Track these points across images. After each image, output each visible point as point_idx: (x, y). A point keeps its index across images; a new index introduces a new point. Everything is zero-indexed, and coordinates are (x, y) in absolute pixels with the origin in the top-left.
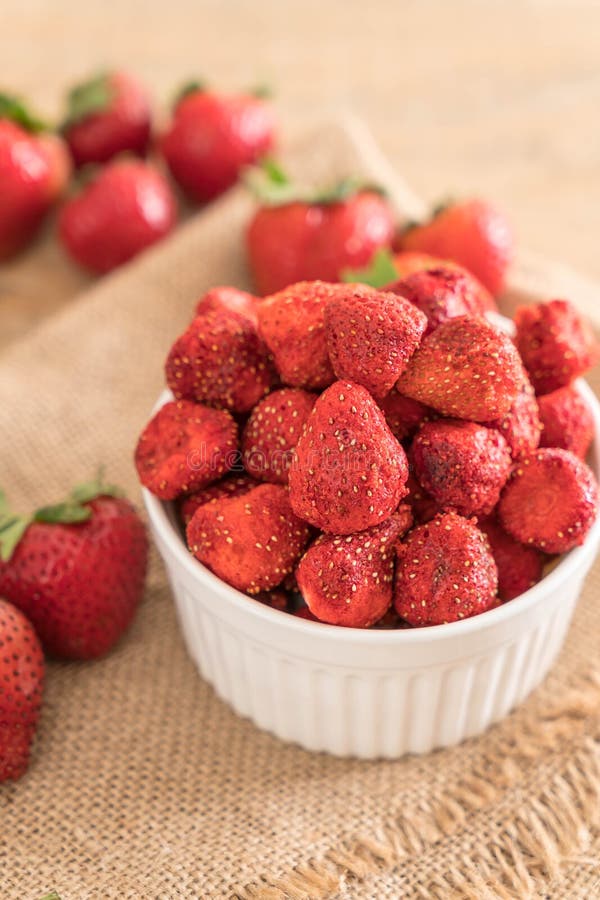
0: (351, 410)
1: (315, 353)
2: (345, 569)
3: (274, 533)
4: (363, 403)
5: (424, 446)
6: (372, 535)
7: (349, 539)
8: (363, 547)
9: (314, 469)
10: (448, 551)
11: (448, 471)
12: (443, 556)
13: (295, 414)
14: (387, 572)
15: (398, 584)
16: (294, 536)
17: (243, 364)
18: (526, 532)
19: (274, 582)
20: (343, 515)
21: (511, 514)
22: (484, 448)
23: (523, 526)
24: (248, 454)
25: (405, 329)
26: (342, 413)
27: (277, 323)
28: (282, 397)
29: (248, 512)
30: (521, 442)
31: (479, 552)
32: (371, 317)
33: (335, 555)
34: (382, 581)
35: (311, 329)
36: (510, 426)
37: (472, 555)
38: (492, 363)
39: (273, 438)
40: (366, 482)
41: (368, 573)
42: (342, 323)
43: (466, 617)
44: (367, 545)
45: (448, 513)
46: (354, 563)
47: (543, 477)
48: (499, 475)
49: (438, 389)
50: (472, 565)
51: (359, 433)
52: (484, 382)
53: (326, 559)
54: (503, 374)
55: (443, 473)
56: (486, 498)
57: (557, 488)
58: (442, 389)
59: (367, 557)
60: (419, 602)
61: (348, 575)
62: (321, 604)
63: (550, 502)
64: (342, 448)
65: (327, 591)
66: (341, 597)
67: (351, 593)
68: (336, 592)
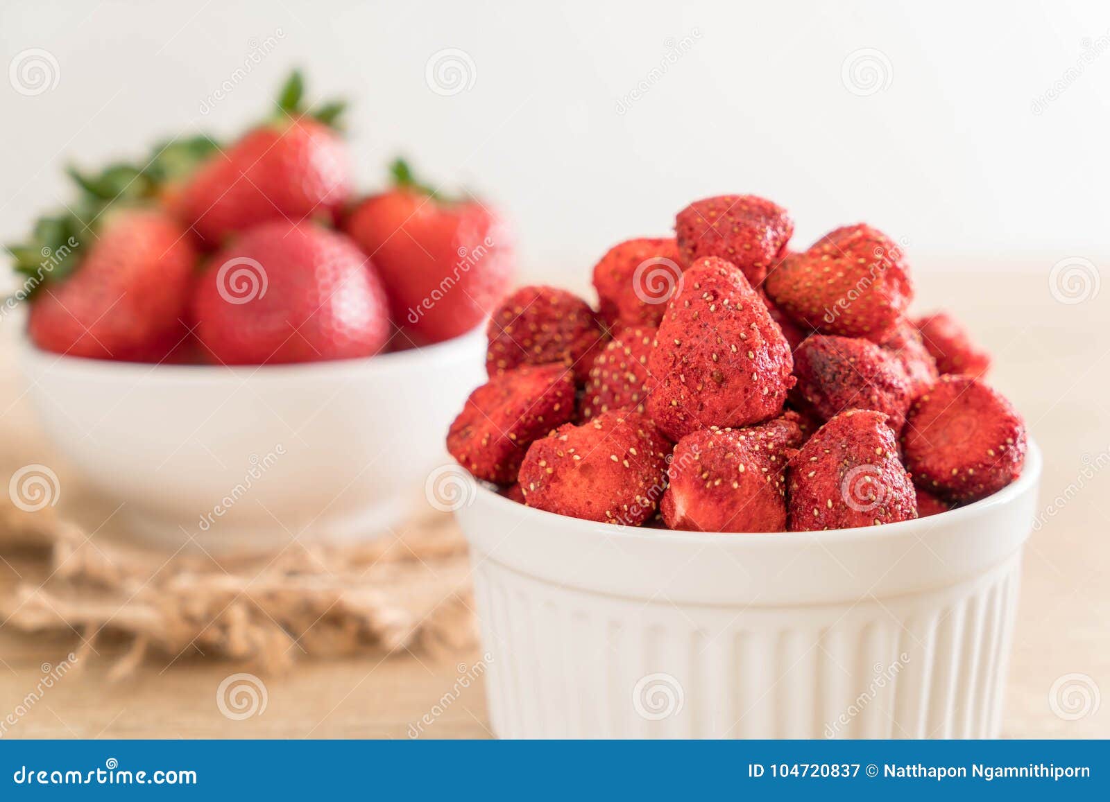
2: (727, 448)
3: (631, 446)
5: (807, 345)
7: (729, 428)
8: (746, 436)
9: (680, 339)
10: (854, 439)
11: (841, 366)
12: (848, 445)
13: (646, 341)
14: (779, 480)
15: (793, 496)
18: (946, 463)
20: (720, 387)
23: (941, 459)
26: (709, 275)
28: (629, 332)
29: (599, 428)
33: (714, 436)
34: (772, 483)
37: (882, 441)
39: (621, 378)
40: (746, 339)
45: (847, 410)
46: (739, 445)
47: (955, 400)
49: (817, 279)
50: (885, 455)
51: (732, 294)
53: (703, 441)
55: (835, 368)
57: (973, 411)
58: (822, 280)
59: (753, 446)
60: (825, 503)
61: (732, 454)
62: (701, 498)
63: (969, 427)
64: (713, 308)
65: (706, 480)
66: (725, 480)
67: (739, 474)
68: (719, 476)
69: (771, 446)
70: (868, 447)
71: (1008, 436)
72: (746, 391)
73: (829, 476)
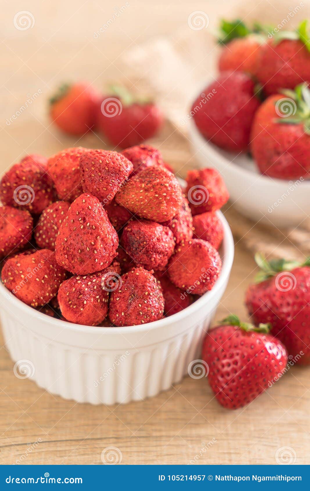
0: (88, 208)
1: (75, 182)
2: (80, 292)
3: (46, 274)
4: (95, 205)
5: (128, 231)
6: (98, 276)
7: (85, 277)
8: (92, 282)
9: (67, 238)
10: (137, 286)
11: (139, 245)
12: (134, 289)
13: (62, 213)
14: (105, 297)
15: (111, 304)
16: (57, 276)
17: (39, 188)
18: (181, 281)
19: (46, 301)
20: (81, 263)
21: (174, 272)
22: (160, 235)
23: (180, 279)
24: (38, 235)
25: (120, 168)
26: (83, 209)
27: (56, 165)
28: (57, 204)
29: (34, 262)
30: (181, 235)
31: (153, 288)
32: (103, 161)
33: (76, 285)
34: (101, 301)
35: (73, 169)
36: (176, 226)
37: (149, 289)
38: (165, 189)
39: (51, 226)
40: (94, 245)
41: (94, 295)
42: (87, 164)
43: (146, 323)
44: (94, 281)
45: (139, 267)
46: (86, 289)
47: (191, 253)
48: (167, 250)
49: (137, 201)
50: (149, 294)
51: (91, 220)
52: (161, 198)
53: (71, 286)
54: (171, 195)
55: (137, 246)
56: (159, 261)
58: (138, 201)
59: (94, 287)
60: (121, 313)
61: (82, 295)
62: (68, 311)
63: (195, 266)
64: (82, 227)
65: (71, 304)
66: (78, 307)
67: (84, 305)
68: (76, 304)
70: (142, 291)
72: (92, 265)
73: (125, 302)
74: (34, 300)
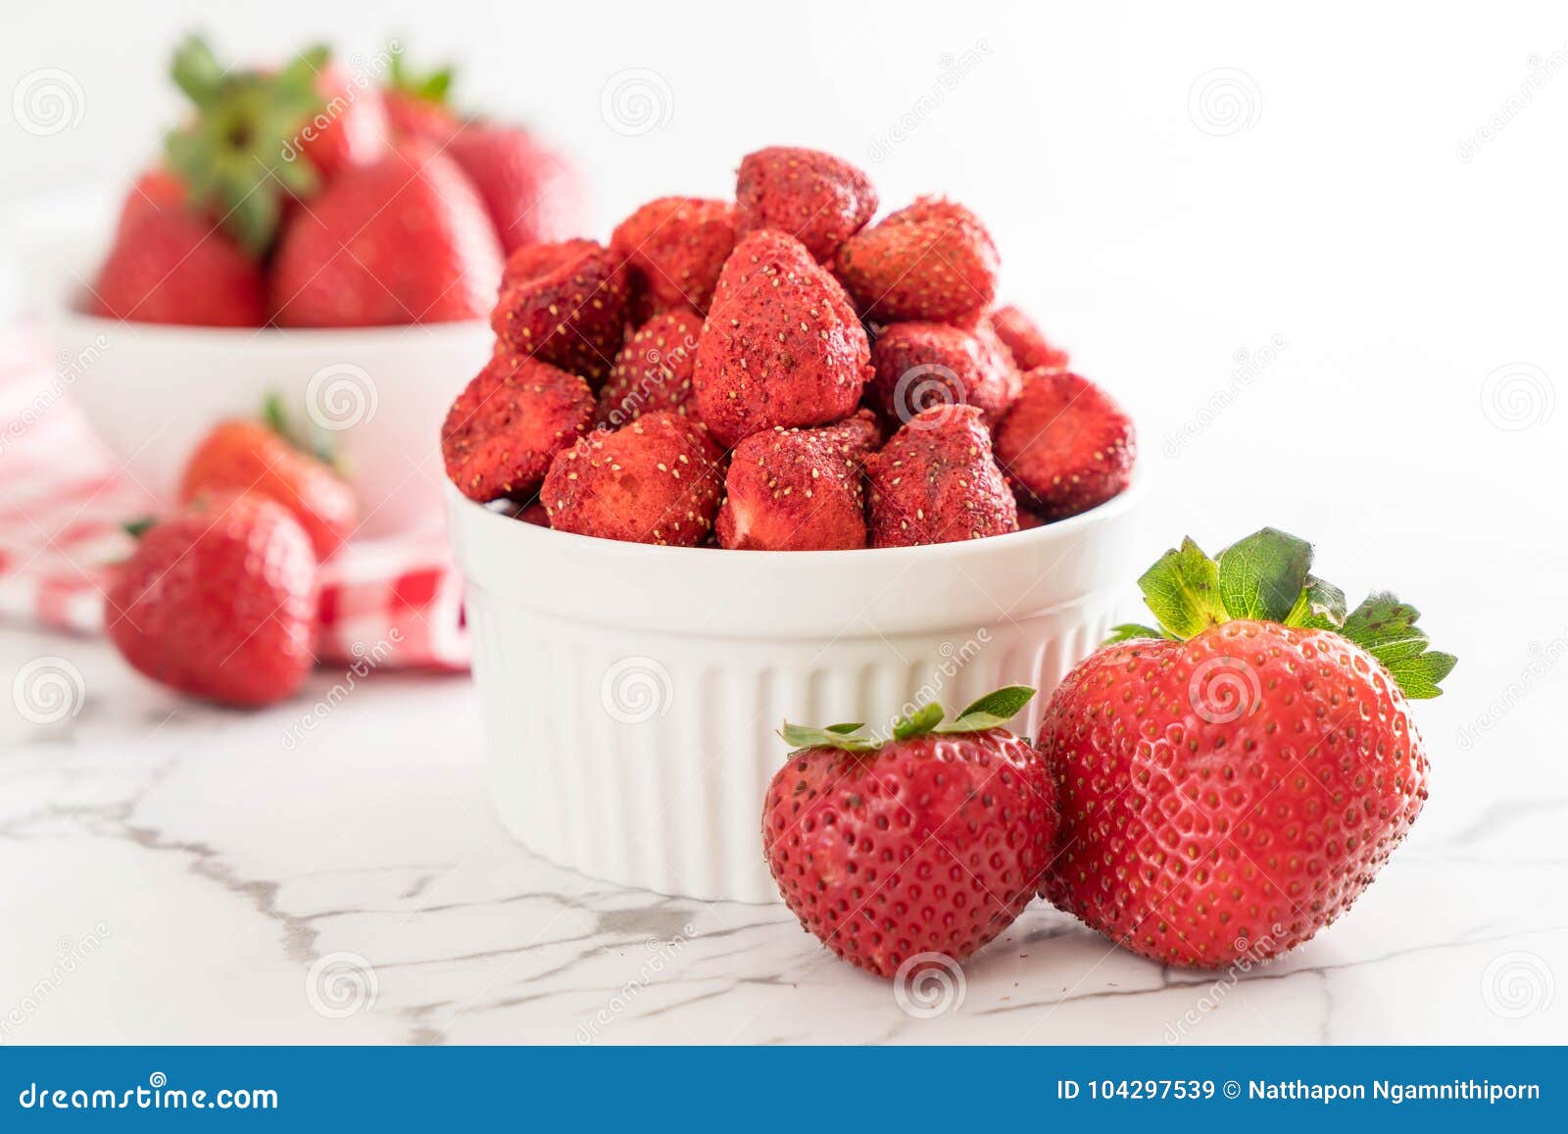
3: (682, 451)
8: (819, 436)
9: (738, 318)
12: (937, 447)
18: (1046, 471)
20: (789, 372)
23: (1040, 466)
29: (639, 431)
37: (976, 439)
46: (809, 446)
53: (767, 445)
57: (1074, 410)
59: (826, 449)
60: (913, 514)
61: (803, 457)
62: (768, 510)
63: (1070, 428)
64: (776, 282)
65: (773, 489)
66: (797, 488)
67: (812, 481)
68: (789, 483)
69: (846, 449)
70: (961, 446)
71: (1116, 437)
72: (819, 377)
73: (918, 482)
74: (656, 533)
